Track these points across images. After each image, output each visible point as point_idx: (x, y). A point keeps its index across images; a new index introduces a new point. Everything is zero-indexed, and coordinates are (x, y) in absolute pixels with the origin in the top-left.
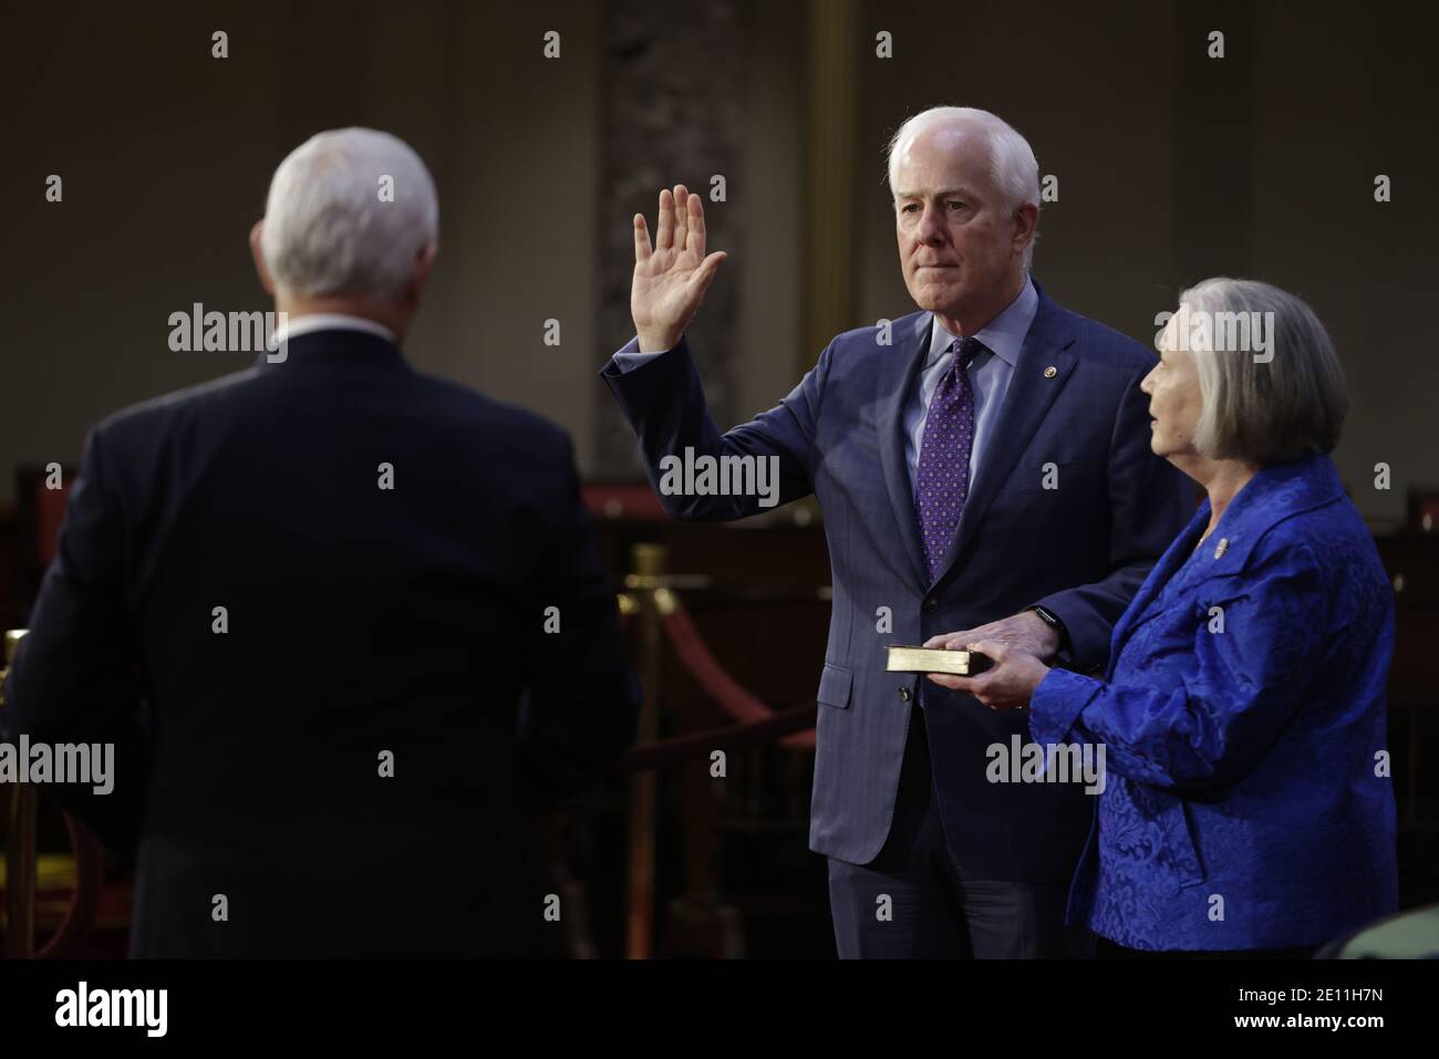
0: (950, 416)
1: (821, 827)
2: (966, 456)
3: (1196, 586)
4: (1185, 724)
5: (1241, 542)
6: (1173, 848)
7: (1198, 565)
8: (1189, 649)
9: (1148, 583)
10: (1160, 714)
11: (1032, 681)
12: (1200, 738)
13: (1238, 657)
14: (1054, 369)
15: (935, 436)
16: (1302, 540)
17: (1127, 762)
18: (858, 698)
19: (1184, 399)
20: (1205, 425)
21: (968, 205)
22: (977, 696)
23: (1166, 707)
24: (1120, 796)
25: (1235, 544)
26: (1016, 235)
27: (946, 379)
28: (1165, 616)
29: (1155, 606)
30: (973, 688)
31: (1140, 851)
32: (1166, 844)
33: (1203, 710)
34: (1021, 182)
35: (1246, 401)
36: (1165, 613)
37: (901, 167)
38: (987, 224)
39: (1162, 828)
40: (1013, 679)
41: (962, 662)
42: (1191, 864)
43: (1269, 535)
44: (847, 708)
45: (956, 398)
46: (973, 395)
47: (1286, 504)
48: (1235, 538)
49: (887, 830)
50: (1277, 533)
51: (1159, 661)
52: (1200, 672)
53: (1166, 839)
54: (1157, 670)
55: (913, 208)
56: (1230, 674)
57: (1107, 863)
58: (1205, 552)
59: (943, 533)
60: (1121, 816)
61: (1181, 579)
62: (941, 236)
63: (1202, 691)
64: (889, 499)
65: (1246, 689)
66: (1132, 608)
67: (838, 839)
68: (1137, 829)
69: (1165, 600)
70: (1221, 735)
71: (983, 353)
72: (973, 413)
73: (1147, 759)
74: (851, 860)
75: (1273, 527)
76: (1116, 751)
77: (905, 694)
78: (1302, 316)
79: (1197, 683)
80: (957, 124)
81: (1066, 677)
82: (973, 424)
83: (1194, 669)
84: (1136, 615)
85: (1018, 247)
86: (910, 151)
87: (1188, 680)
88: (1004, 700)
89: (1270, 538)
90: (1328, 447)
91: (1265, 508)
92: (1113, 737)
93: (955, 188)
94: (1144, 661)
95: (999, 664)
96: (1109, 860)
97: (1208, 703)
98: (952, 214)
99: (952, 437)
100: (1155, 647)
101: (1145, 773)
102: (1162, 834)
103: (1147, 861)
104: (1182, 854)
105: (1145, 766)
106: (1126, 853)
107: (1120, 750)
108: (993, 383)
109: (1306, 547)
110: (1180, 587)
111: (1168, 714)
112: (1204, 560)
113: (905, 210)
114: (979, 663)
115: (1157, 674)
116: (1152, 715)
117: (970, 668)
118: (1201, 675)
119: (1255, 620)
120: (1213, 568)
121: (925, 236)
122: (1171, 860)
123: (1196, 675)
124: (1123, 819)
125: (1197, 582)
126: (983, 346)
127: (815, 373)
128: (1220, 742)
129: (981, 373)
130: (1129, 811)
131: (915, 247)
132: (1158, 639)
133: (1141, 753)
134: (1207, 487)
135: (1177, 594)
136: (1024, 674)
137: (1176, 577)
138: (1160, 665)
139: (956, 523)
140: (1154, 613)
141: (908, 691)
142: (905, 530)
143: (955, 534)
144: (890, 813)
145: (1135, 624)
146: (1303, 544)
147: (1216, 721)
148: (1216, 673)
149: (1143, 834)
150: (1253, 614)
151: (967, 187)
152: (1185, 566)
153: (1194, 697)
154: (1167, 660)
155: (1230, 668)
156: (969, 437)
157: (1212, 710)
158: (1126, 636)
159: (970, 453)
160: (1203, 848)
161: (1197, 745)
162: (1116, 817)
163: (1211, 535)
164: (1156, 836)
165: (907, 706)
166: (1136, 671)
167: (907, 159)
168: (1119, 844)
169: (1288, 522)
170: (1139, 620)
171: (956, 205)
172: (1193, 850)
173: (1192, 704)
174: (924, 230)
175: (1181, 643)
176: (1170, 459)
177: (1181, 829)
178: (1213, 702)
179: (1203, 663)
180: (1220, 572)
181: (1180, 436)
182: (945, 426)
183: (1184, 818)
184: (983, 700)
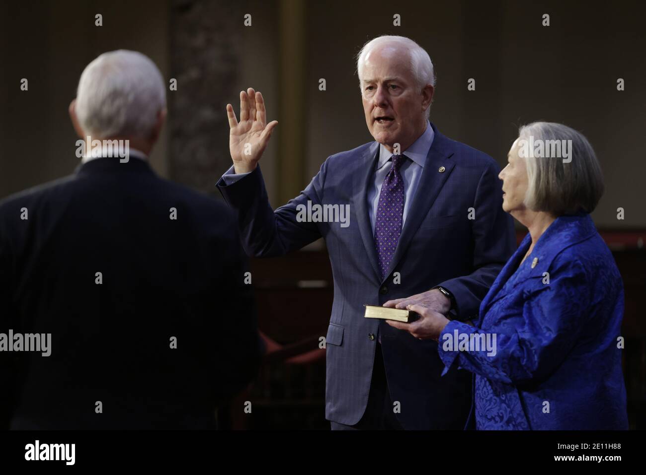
0: (392, 194)
1: (330, 407)
2: (401, 214)
3: (522, 282)
4: (518, 352)
5: (544, 260)
6: (515, 417)
7: (523, 271)
8: (520, 315)
9: (497, 280)
10: (505, 347)
11: (440, 327)
12: (525, 360)
13: (545, 319)
14: (444, 168)
15: (385, 204)
16: (576, 258)
17: (488, 371)
18: (346, 341)
19: (519, 181)
20: (529, 193)
21: (400, 86)
22: (412, 333)
23: (509, 344)
24: (486, 391)
25: (542, 261)
26: (423, 102)
27: (389, 175)
28: (507, 299)
29: (501, 293)
30: (409, 329)
31: (497, 419)
32: (511, 415)
33: (526, 346)
34: (426, 74)
35: (551, 182)
36: (506, 297)
37: (365, 67)
38: (409, 96)
39: (509, 406)
40: (430, 326)
41: (404, 315)
42: (524, 425)
43: (559, 256)
44: (341, 345)
45: (395, 185)
46: (403, 183)
47: (567, 240)
48: (541, 258)
49: (365, 407)
50: (563, 255)
51: (504, 321)
52: (526, 325)
53: (511, 412)
54: (504, 326)
55: (372, 87)
56: (540, 327)
57: (480, 425)
58: (526, 265)
59: (389, 254)
60: (487, 401)
61: (515, 278)
62: (386, 102)
63: (527, 336)
64: (361, 237)
65: (549, 335)
66: (490, 293)
67: (339, 413)
68: (496, 407)
69: (507, 289)
70: (536, 358)
71: (407, 161)
72: (404, 193)
73: (498, 369)
74: (346, 423)
75: (561, 252)
76: (483, 365)
77: (372, 337)
78: (581, 140)
79: (524, 332)
80: (394, 45)
81: (458, 326)
82: (404, 198)
83: (523, 325)
84: (492, 297)
85: (424, 107)
86: (370, 58)
87: (519, 330)
88: (425, 336)
89: (560, 257)
90: (591, 209)
91: (557, 242)
92: (481, 358)
93: (394, 77)
94: (497, 321)
95: (423, 318)
96: (481, 423)
97: (529, 341)
98: (391, 91)
99: (393, 205)
100: (502, 314)
101: (497, 376)
102: (509, 410)
103: (501, 424)
104: (519, 420)
105: (497, 373)
106: (490, 420)
107: (484, 364)
108: (412, 176)
109: (579, 262)
110: (514, 283)
111: (509, 347)
112: (526, 268)
113: (367, 89)
114: (414, 316)
115: (503, 328)
116: (501, 348)
117: (409, 319)
118: (526, 328)
119: (553, 300)
120: (531, 272)
121: (378, 102)
122: (514, 423)
123: (524, 327)
124: (488, 402)
125: (523, 280)
126: (408, 158)
127: (319, 175)
128: (535, 362)
129: (407, 172)
130: (491, 398)
131: (373, 108)
132: (504, 310)
133: (495, 367)
134: (529, 229)
135: (513, 286)
136: (436, 324)
137: (512, 278)
138: (504, 323)
139: (395, 248)
140: (501, 296)
141: (373, 335)
142: (370, 252)
143: (394, 254)
144: (366, 399)
145: (491, 302)
146: (577, 260)
147: (534, 351)
148: (533, 326)
149: (499, 410)
150: (552, 296)
151: (399, 77)
152: (516, 272)
153: (522, 339)
154: (509, 321)
155: (540, 323)
156: (402, 205)
157: (532, 345)
158: (487, 308)
159: (403, 213)
160: (530, 416)
161: (524, 363)
162: (484, 400)
163: (530, 255)
164: (506, 411)
165: (373, 343)
166: (493, 326)
167: (367, 63)
168: (487, 415)
169: (569, 249)
170: (494, 300)
171: (394, 87)
172: (525, 418)
173: (521, 342)
174: (378, 99)
175: (516, 312)
176: (511, 213)
177: (519, 407)
178: (532, 341)
179: (527, 321)
180: (535, 275)
181: (516, 200)
182: (389, 199)
183: (519, 402)
184: (415, 335)
